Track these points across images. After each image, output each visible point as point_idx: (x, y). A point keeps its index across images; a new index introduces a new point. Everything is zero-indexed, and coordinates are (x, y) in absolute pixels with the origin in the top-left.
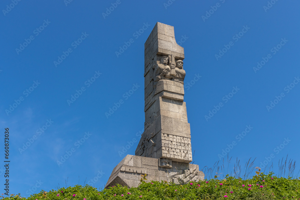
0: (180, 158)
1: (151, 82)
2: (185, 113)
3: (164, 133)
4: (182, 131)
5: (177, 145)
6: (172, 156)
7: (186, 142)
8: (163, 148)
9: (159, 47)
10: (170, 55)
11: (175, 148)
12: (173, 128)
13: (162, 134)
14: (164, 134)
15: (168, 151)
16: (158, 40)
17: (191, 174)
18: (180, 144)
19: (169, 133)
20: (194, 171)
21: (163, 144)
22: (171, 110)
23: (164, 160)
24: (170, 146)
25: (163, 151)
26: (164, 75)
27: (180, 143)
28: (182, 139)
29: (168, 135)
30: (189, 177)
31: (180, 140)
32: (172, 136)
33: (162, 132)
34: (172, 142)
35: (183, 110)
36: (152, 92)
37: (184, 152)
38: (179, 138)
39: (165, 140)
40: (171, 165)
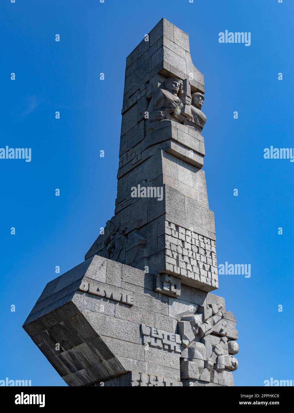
0: (197, 278)
1: (139, 122)
2: (204, 191)
3: (170, 221)
4: (202, 224)
5: (192, 250)
6: (184, 273)
7: (208, 247)
8: (168, 252)
9: (165, 60)
10: (182, 80)
11: (189, 255)
12: (186, 215)
13: (167, 224)
14: (170, 223)
15: (177, 260)
16: (164, 48)
17: (215, 316)
18: (197, 249)
19: (178, 224)
20: (219, 309)
21: (167, 244)
22: (181, 179)
23: (168, 279)
24: (180, 251)
25: (168, 260)
26: (171, 112)
27: (197, 247)
28: (200, 239)
29: (177, 227)
31: (197, 242)
32: (183, 231)
33: (167, 219)
34: (183, 241)
35: (201, 185)
36: (141, 141)
37: (204, 266)
38: (196, 236)
39: (172, 236)
40: (178, 292)
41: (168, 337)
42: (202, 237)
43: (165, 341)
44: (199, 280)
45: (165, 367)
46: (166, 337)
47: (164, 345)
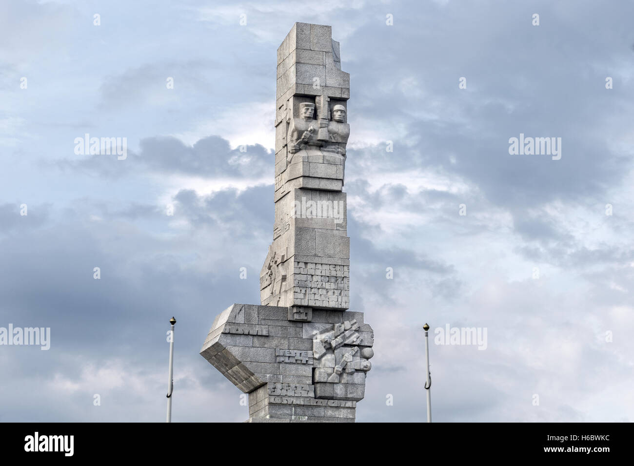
0: (325, 305)
5: (322, 281)
6: (312, 303)
7: (339, 274)
8: (297, 289)
11: (319, 287)
12: (317, 249)
13: (295, 264)
14: (298, 263)
15: (305, 294)
17: (347, 331)
18: (327, 278)
19: (308, 261)
20: (352, 325)
21: (296, 282)
24: (309, 285)
25: (296, 295)
26: (305, 142)
27: (328, 276)
28: (332, 269)
29: (306, 264)
30: (342, 337)
31: (328, 272)
32: (313, 266)
33: (296, 260)
34: (312, 275)
37: (334, 293)
38: (327, 267)
39: (300, 273)
40: (310, 318)
41: (301, 354)
42: (334, 266)
43: (298, 357)
44: (327, 306)
45: (299, 376)
46: (298, 355)
47: (296, 360)
